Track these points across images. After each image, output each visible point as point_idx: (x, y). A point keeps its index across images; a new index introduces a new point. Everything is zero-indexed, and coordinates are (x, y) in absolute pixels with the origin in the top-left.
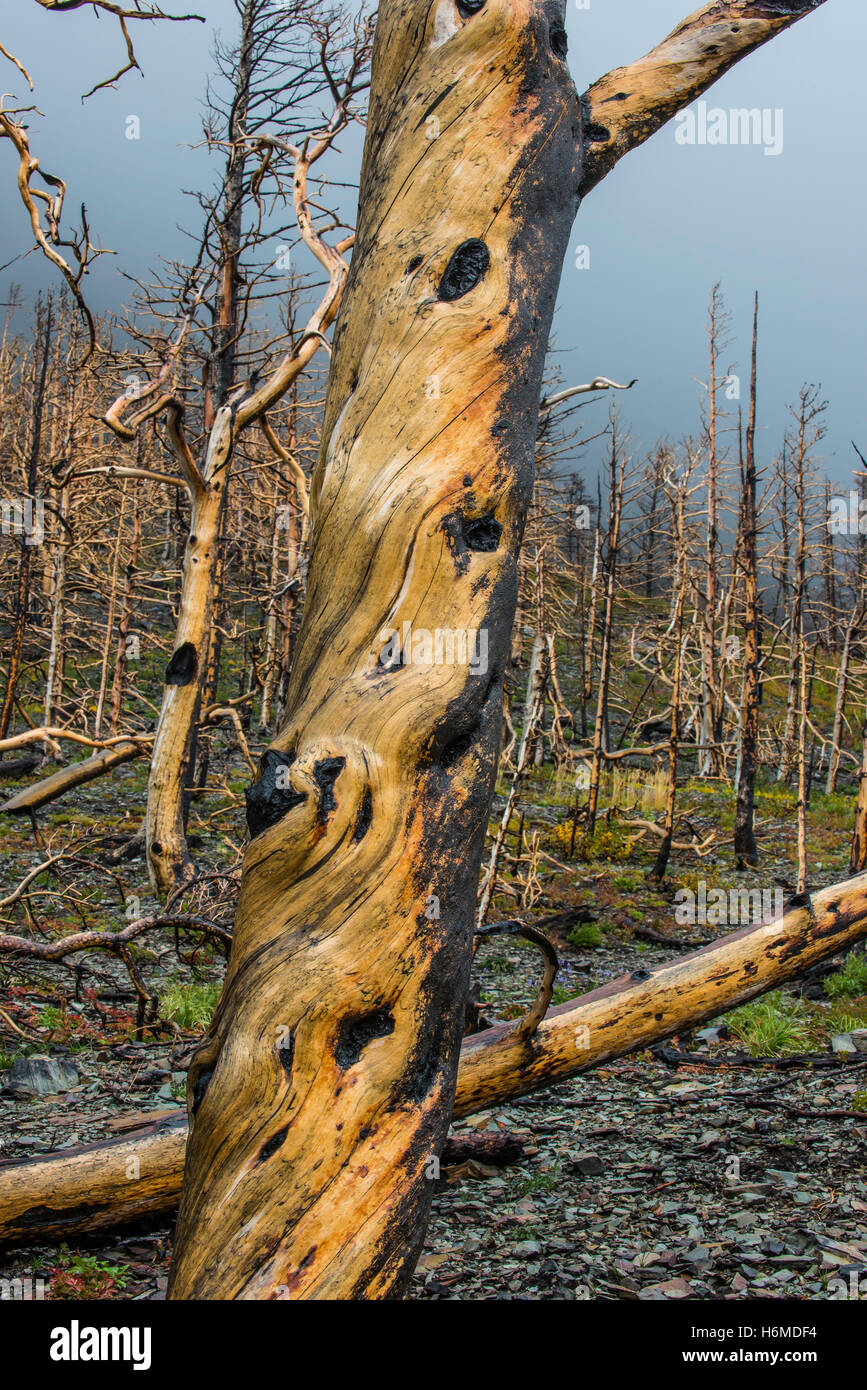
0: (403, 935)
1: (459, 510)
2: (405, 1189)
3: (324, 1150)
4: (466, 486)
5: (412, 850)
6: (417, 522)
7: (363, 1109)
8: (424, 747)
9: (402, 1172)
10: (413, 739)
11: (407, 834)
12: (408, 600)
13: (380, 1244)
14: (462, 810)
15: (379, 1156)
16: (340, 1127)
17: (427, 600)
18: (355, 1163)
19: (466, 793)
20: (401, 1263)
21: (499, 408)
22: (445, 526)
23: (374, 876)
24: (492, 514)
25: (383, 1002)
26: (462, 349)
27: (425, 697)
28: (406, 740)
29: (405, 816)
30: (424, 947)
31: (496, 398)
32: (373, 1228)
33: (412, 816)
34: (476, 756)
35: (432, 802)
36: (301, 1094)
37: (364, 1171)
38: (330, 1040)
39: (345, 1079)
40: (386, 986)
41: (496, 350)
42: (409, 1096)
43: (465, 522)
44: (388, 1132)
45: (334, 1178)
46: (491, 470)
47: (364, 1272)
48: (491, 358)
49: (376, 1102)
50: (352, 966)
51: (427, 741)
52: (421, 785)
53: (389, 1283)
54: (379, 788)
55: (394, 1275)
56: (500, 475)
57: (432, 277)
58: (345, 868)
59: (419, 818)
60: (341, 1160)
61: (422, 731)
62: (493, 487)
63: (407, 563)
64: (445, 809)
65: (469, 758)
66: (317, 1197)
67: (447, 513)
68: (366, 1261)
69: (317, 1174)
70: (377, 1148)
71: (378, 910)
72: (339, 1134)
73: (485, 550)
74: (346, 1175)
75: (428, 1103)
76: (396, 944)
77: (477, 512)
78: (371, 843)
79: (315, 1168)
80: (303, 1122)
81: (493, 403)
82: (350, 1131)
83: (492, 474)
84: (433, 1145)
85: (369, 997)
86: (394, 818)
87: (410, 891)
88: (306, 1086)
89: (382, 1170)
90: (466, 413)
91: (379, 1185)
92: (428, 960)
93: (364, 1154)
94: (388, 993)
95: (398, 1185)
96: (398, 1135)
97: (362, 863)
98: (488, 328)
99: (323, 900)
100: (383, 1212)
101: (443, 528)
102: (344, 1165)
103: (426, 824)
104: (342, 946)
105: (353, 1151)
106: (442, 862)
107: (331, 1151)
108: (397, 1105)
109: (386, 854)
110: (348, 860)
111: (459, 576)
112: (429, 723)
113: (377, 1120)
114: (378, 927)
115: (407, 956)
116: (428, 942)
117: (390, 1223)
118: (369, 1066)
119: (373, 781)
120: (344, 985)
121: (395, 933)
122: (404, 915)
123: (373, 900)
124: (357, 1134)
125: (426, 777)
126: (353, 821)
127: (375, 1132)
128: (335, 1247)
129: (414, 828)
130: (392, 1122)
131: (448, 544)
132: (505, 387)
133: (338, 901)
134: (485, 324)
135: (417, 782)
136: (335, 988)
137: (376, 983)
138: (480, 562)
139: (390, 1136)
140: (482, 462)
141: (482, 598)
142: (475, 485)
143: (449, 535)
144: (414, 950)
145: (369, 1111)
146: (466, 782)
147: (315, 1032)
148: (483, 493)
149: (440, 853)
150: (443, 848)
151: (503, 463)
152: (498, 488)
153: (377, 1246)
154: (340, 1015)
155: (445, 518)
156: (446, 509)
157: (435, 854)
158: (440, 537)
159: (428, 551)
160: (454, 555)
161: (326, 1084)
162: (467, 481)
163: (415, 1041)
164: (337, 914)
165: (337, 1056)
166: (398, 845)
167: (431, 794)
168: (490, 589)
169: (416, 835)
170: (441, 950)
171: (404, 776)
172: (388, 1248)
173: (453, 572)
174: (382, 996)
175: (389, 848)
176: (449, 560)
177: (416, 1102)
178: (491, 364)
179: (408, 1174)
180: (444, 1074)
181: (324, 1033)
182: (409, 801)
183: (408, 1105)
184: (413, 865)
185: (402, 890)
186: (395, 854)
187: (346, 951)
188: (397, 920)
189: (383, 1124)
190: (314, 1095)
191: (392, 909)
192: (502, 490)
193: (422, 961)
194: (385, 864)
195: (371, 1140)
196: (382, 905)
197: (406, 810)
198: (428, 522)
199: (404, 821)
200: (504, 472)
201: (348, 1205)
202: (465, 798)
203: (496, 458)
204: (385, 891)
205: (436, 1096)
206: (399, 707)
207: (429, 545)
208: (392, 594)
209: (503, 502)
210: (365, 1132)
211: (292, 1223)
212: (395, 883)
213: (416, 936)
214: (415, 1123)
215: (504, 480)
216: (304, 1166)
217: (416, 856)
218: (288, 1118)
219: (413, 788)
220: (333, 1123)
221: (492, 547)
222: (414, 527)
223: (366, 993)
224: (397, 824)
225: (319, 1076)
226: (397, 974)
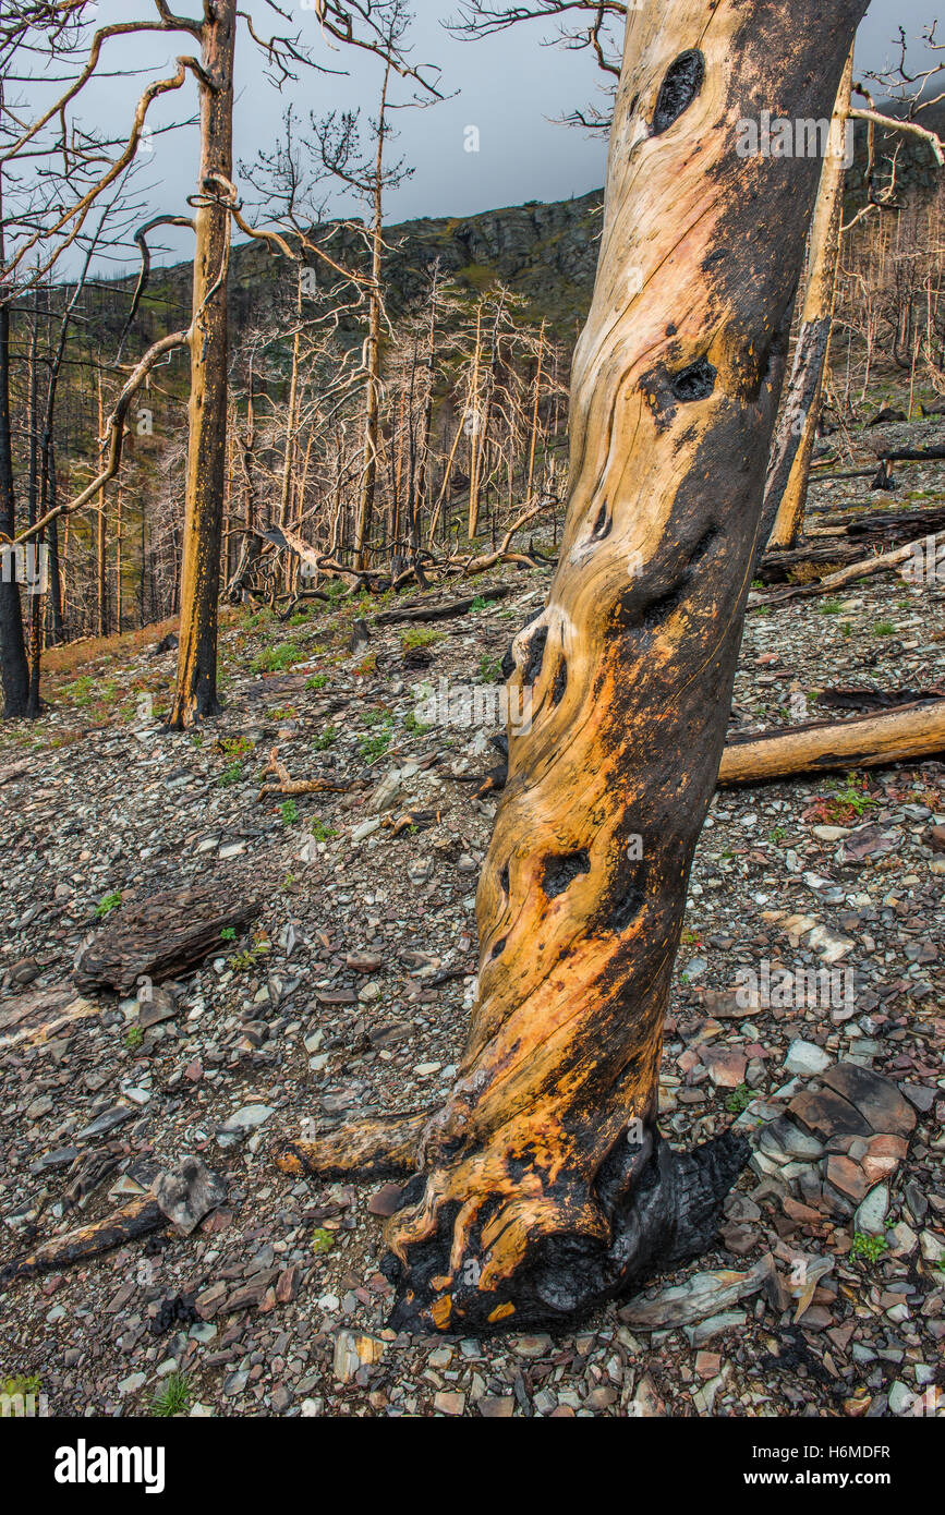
0: (592, 790)
1: (660, 364)
2: (596, 1007)
3: (529, 962)
4: (668, 335)
5: (599, 714)
6: (615, 387)
7: (561, 934)
8: (611, 615)
9: (595, 992)
10: (598, 610)
11: (595, 699)
12: (614, 467)
13: (569, 1051)
14: (665, 669)
15: (573, 975)
16: (541, 947)
17: (629, 465)
18: (555, 977)
19: (670, 651)
20: (594, 1065)
21: (713, 237)
22: (645, 385)
23: (565, 738)
24: (704, 358)
25: (580, 846)
26: (669, 185)
27: (612, 567)
28: (593, 610)
29: (592, 683)
30: (616, 802)
31: (710, 224)
32: (563, 1036)
33: (601, 681)
34: (685, 612)
35: (626, 666)
36: (514, 915)
37: (560, 986)
38: (537, 875)
39: (551, 907)
40: (581, 832)
41: (708, 172)
42: (607, 926)
43: (670, 376)
44: (585, 956)
45: (537, 988)
46: (700, 312)
47: (552, 1071)
48: (701, 184)
49: (573, 930)
50: (549, 816)
51: (613, 611)
52: (612, 652)
53: (580, 1080)
54: (573, 656)
55: (585, 1075)
56: (712, 313)
57: (643, 114)
58: (544, 730)
59: (609, 683)
60: (543, 973)
61: (607, 601)
62: (703, 329)
63: (610, 430)
64: (643, 670)
65: (676, 617)
66: (524, 999)
67: (646, 370)
68: (554, 1061)
69: (524, 982)
70: (574, 968)
71: (569, 768)
72: (541, 952)
73: (696, 399)
74: (547, 987)
75: (627, 934)
76: (587, 798)
77: (684, 362)
78: (564, 709)
79: (523, 976)
80: (515, 938)
81: (705, 235)
82: (550, 952)
83: (701, 315)
84: (631, 969)
85: (564, 842)
86: (581, 685)
87: (598, 751)
88: (518, 909)
89: (576, 988)
90: (673, 256)
91: (572, 1000)
92: (620, 812)
93: (562, 972)
94: (582, 839)
95: (590, 1002)
96: (594, 959)
97: (556, 725)
98: (698, 150)
99: (533, 754)
100: (572, 1024)
101: (641, 388)
102: (545, 978)
103: (617, 688)
104: (542, 797)
105: (553, 968)
106: (637, 721)
107: (534, 965)
108: (594, 934)
109: (575, 719)
110: (547, 722)
111: (660, 433)
112: (614, 592)
113: (575, 945)
114: (569, 782)
115: (597, 808)
116: (621, 795)
117: (578, 1034)
118: (570, 899)
119: (567, 650)
120: (542, 831)
121: (585, 789)
122: (593, 772)
123: (564, 759)
124: (557, 955)
125: (618, 643)
126: (550, 687)
127: (574, 954)
128: (531, 1045)
129: (603, 692)
130: (589, 948)
131: (648, 403)
132: (721, 211)
133: (541, 756)
134: (694, 146)
135: (607, 649)
136: (534, 833)
137: (570, 831)
138: (685, 415)
139: (585, 960)
140: (690, 304)
141: (687, 452)
142: (680, 333)
143: (647, 394)
144: (605, 803)
145: (567, 936)
146: (672, 640)
147: (521, 867)
148: (690, 336)
149: (635, 713)
150: (639, 707)
151: (717, 298)
152: (709, 328)
153: (565, 1051)
154: (541, 854)
155: (643, 377)
156: (644, 367)
157: (629, 714)
158: (638, 397)
159: (627, 414)
160: (654, 413)
161: (533, 909)
162: (671, 330)
163: (606, 883)
164: (540, 768)
165: (544, 886)
166: (585, 710)
167: (626, 657)
168: (699, 440)
169: (606, 697)
170: (635, 803)
171: (593, 645)
172: (578, 1053)
173: (653, 431)
174: (577, 842)
175: (577, 712)
176: (648, 419)
177: (615, 932)
178: (703, 190)
179: (601, 993)
180: (649, 908)
181: (530, 868)
182: (599, 668)
183: (605, 934)
184: (600, 727)
185: (590, 751)
186: (582, 718)
187: (544, 802)
188: (586, 778)
189: (581, 948)
190: (523, 916)
191: (581, 768)
192: (714, 329)
193: (613, 812)
194: (575, 728)
195: (569, 961)
196: (572, 764)
197: (595, 677)
198: (626, 385)
199: (592, 687)
200: (718, 308)
201: (545, 1012)
202: (669, 657)
203: (706, 297)
204: (574, 752)
205: (637, 927)
206: (590, 579)
207: (628, 408)
208: (600, 463)
209: (717, 342)
210: (565, 954)
211: (508, 1014)
212: (583, 745)
213: (606, 791)
214: (612, 950)
215: (718, 317)
216: (515, 972)
217: (604, 719)
218: (505, 932)
219: (603, 655)
220: (537, 942)
221: (704, 394)
222: (613, 394)
223: (561, 839)
224: (585, 690)
225: (528, 902)
226: (588, 824)
